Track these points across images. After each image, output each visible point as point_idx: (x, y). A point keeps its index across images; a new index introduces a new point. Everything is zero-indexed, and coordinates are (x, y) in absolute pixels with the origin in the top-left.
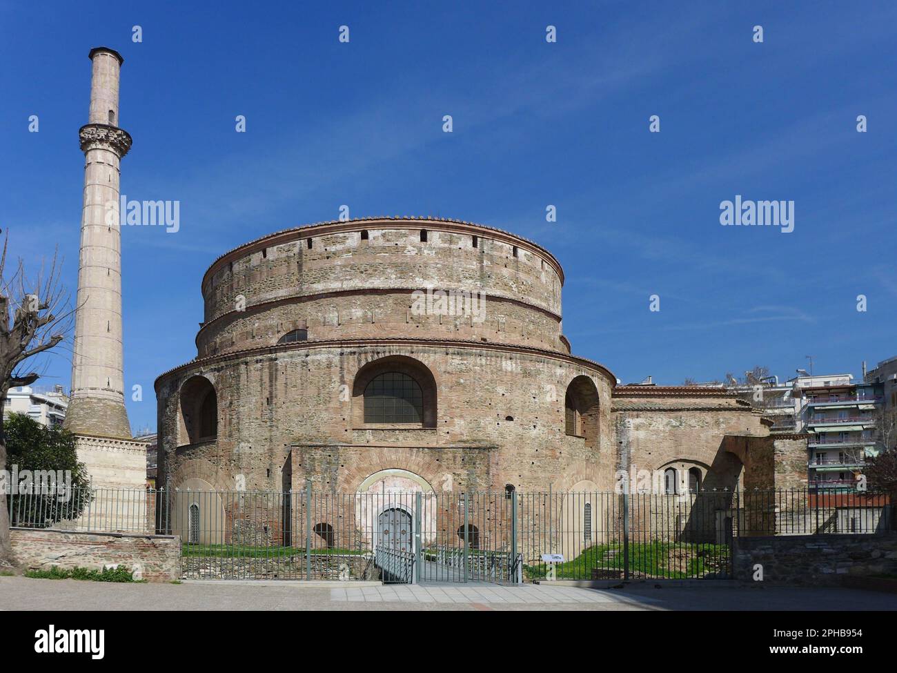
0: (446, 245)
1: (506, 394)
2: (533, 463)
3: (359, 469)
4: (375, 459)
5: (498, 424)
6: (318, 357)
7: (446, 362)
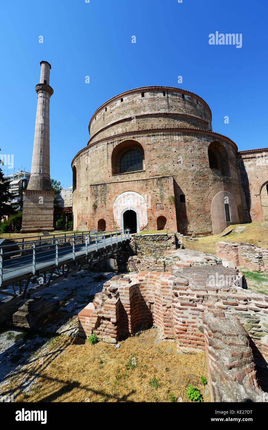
0: (152, 97)
1: (177, 151)
2: (193, 183)
3: (114, 193)
4: (121, 188)
5: (174, 165)
6: (100, 147)
7: (148, 140)
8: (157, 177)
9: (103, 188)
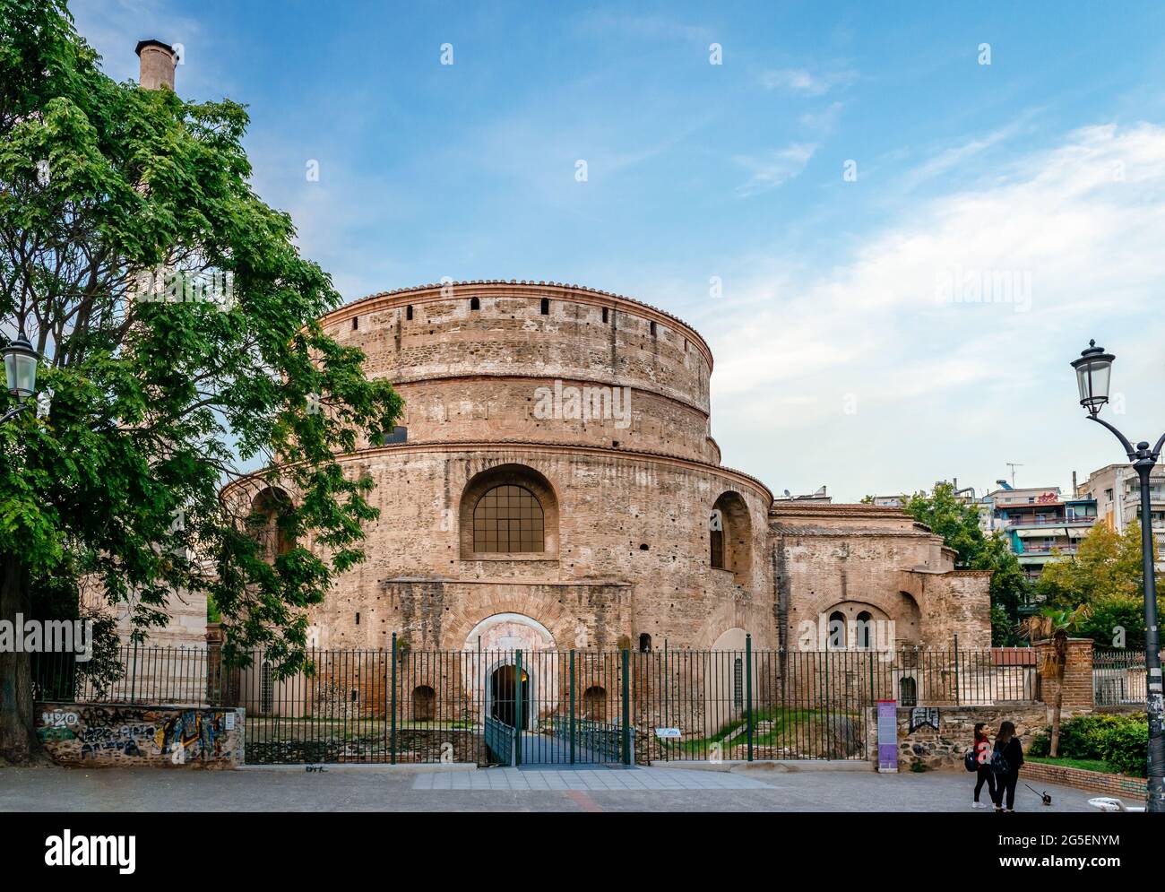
0: (572, 319)
1: (640, 516)
2: (672, 605)
3: (467, 613)
4: (487, 600)
5: (631, 554)
6: (419, 465)
7: (570, 473)
8: (591, 582)
9: (432, 596)
